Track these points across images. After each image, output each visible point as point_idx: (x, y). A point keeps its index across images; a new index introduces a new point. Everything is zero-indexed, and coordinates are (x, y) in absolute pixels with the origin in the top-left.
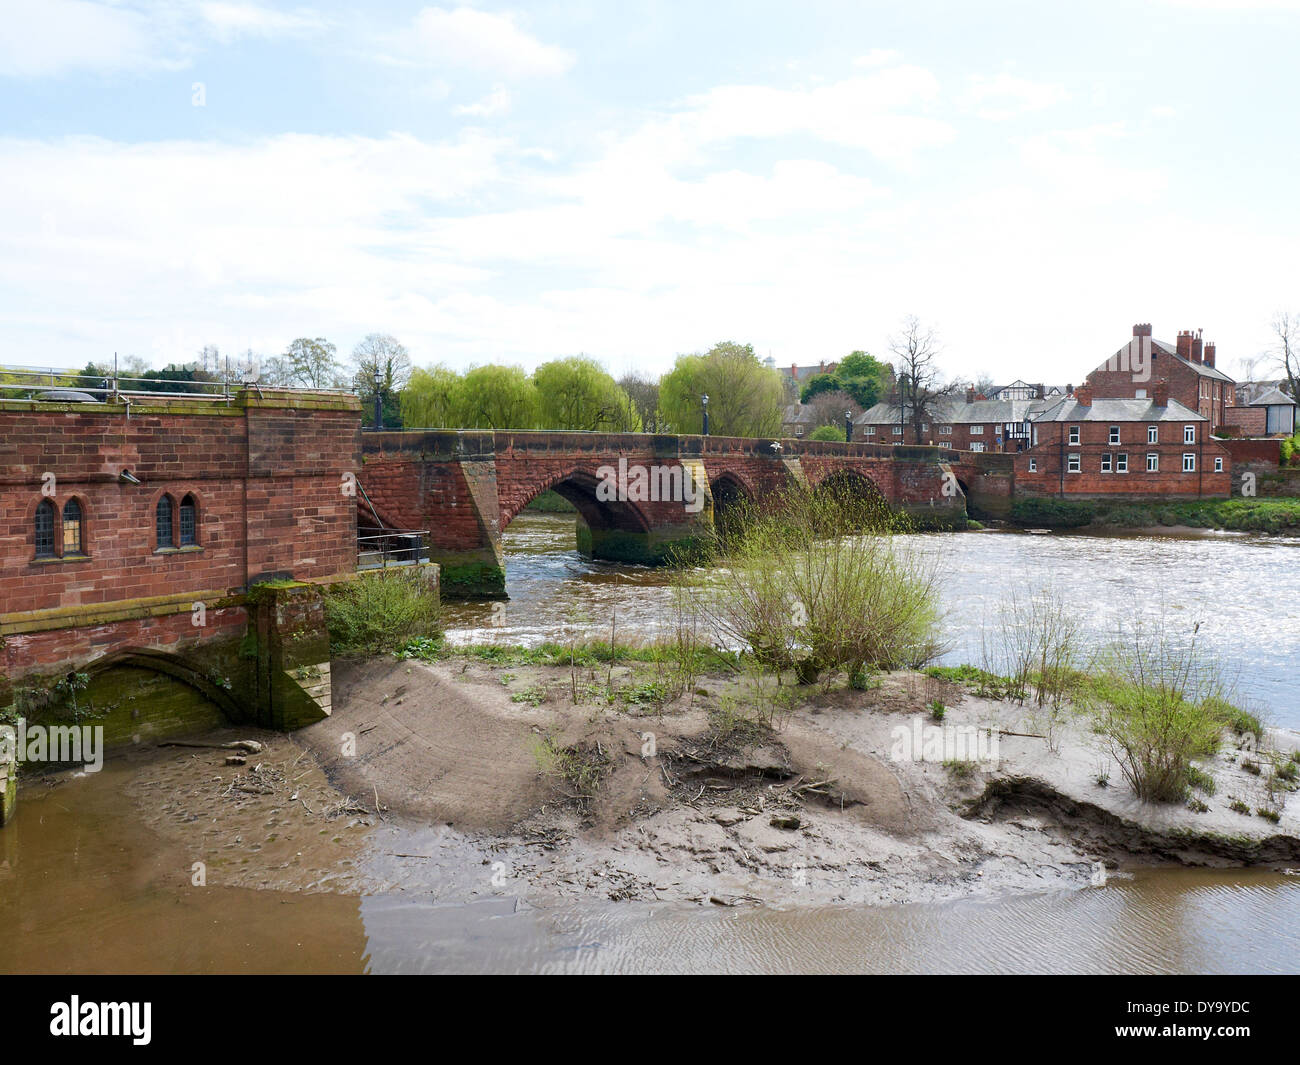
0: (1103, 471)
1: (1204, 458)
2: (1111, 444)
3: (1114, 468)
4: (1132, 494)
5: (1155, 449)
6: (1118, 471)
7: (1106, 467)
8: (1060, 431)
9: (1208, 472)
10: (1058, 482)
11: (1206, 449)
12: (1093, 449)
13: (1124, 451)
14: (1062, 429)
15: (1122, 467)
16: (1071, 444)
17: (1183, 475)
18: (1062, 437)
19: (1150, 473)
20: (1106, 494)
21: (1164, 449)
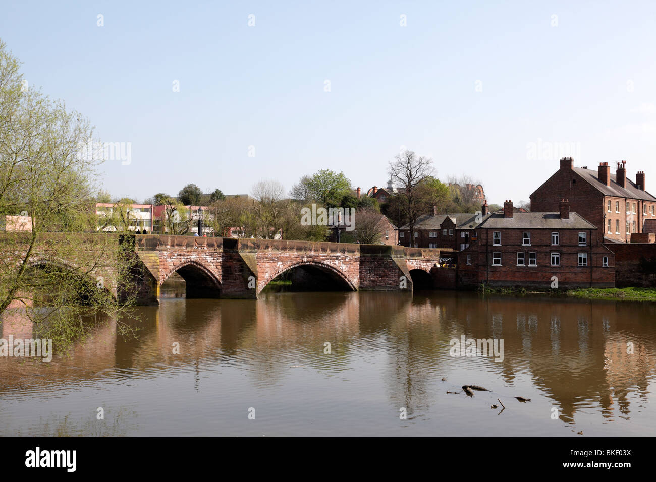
0: (518, 265)
1: (594, 257)
2: (524, 245)
3: (527, 263)
4: (540, 282)
5: (556, 249)
6: (530, 265)
7: (521, 262)
8: (485, 235)
9: (597, 267)
10: (486, 272)
11: (594, 250)
12: (510, 249)
13: (535, 250)
14: (487, 234)
15: (533, 262)
16: (494, 245)
17: (578, 269)
18: (487, 240)
19: (554, 267)
20: (521, 282)
21: (565, 249)
